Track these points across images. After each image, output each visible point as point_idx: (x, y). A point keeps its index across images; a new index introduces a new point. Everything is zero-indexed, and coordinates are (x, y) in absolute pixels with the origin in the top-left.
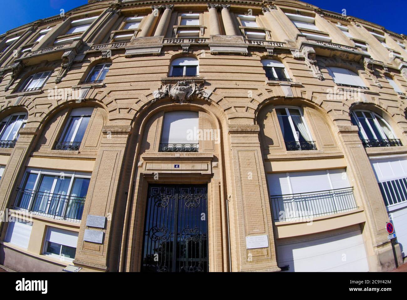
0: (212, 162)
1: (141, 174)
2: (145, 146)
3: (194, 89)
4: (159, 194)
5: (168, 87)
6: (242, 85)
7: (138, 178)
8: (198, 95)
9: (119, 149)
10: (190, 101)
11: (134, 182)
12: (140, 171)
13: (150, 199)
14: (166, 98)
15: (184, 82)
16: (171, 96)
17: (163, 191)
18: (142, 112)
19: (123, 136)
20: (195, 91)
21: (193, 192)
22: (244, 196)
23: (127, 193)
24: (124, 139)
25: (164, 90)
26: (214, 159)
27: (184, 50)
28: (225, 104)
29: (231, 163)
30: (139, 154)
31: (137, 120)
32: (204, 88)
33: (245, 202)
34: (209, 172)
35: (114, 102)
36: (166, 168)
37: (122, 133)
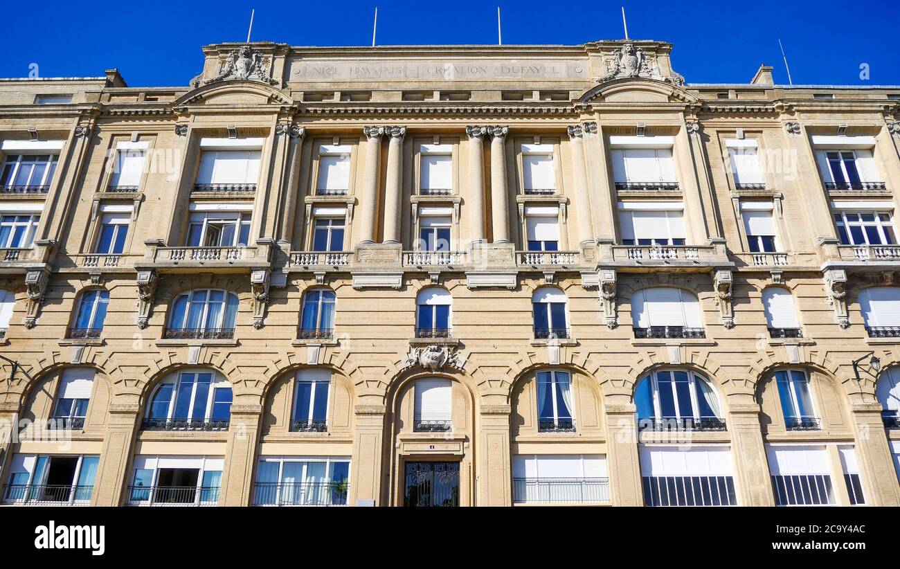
0: (463, 442)
1: (400, 455)
2: (399, 425)
3: (446, 355)
4: (415, 472)
5: (418, 353)
6: (501, 345)
7: (397, 460)
8: (451, 363)
9: (377, 432)
10: (442, 369)
11: (394, 464)
12: (398, 452)
13: (407, 477)
14: (417, 367)
15: (436, 347)
16: (422, 365)
17: (419, 468)
18: (393, 385)
19: (378, 417)
20: (448, 359)
21: (446, 468)
22: (489, 478)
23: (389, 475)
24: (379, 421)
25: (414, 356)
26: (466, 439)
27: (432, 281)
28: (479, 377)
29: (480, 446)
30: (396, 433)
31: (388, 396)
32: (457, 353)
33: (489, 484)
34: (461, 453)
35: (358, 371)
36: (423, 449)
37: (376, 414)
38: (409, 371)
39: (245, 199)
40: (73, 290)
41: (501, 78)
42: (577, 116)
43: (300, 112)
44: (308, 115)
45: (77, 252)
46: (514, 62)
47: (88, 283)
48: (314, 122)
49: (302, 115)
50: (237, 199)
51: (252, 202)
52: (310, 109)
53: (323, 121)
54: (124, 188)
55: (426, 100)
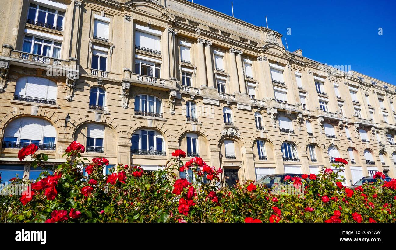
0: (240, 162)
1: (223, 166)
2: (222, 156)
5: (227, 130)
6: (248, 130)
8: (236, 135)
9: (217, 158)
10: (233, 137)
11: (222, 169)
14: (227, 135)
18: (219, 141)
20: (235, 133)
21: (234, 171)
24: (218, 154)
25: (225, 131)
28: (244, 140)
30: (222, 159)
31: (219, 145)
34: (239, 166)
36: (230, 164)
37: (217, 152)
38: (224, 137)
39: (158, 58)
40: (89, 86)
41: (237, 31)
42: (260, 53)
43: (175, 24)
44: (178, 27)
45: (86, 67)
46: (241, 26)
47: (96, 83)
48: (179, 30)
49: (175, 26)
50: (155, 57)
51: (161, 59)
52: (179, 24)
53: (182, 31)
54: (101, 39)
55: (216, 33)
